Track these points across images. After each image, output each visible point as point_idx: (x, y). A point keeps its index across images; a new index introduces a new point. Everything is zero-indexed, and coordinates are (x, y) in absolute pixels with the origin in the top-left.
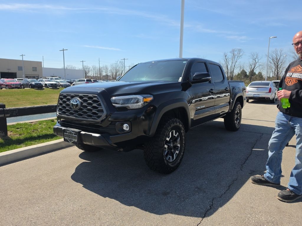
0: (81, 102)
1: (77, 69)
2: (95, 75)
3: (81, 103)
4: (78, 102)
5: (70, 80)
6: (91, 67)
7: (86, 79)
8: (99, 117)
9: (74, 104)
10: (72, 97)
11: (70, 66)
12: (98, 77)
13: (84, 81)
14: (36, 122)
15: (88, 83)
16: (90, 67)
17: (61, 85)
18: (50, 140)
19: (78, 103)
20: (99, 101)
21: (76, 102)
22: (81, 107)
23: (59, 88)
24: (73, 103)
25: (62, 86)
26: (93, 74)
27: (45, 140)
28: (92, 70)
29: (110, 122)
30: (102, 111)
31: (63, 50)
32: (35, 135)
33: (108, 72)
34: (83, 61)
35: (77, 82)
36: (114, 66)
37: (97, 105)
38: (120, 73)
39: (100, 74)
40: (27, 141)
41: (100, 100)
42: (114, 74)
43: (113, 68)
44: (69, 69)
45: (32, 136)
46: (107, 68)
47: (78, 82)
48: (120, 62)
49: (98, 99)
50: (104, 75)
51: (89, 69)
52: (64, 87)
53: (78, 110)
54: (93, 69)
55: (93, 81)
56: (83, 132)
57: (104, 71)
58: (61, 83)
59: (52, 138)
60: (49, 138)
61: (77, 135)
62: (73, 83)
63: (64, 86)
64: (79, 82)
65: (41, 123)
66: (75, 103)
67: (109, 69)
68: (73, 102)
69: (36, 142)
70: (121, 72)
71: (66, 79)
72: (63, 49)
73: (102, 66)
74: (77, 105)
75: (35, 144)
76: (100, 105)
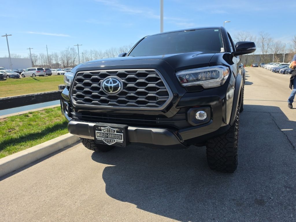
1: (22, 57)
2: (43, 64)
3: (125, 84)
4: (118, 82)
5: (17, 70)
6: (39, 55)
7: (36, 68)
8: (161, 103)
9: (111, 87)
10: (104, 76)
11: (13, 54)
12: (47, 66)
13: (35, 69)
14: (4, 118)
15: (40, 72)
16: (37, 55)
17: (7, 75)
18: (38, 141)
19: (118, 84)
20: (160, 79)
21: (114, 83)
22: (124, 90)
23: (6, 80)
24: (109, 85)
25: (9, 76)
26: (41, 63)
28: (39, 58)
29: (179, 109)
30: (166, 94)
31: (7, 36)
32: (15, 136)
33: (58, 60)
34: (30, 49)
35: (26, 72)
36: (65, 53)
37: (157, 84)
38: (72, 61)
39: (50, 62)
40: (10, 146)
41: (160, 76)
42: (66, 62)
43: (64, 55)
44: (12, 57)
45: (11, 138)
46: (57, 56)
47: (27, 72)
48: (71, 49)
49: (157, 75)
50: (54, 63)
51: (37, 57)
52: (12, 78)
53: (118, 94)
54: (41, 57)
55: (45, 70)
56: (130, 128)
57: (53, 58)
58: (8, 74)
59: (41, 138)
60: (37, 139)
61: (122, 133)
62: (22, 73)
63: (11, 77)
64: (29, 72)
65: (12, 119)
66: (113, 85)
67: (60, 57)
69: (21, 145)
70: (73, 59)
71: (12, 69)
72: (6, 34)
73: (51, 54)
74: (116, 88)
75: (22, 149)
76: (161, 84)
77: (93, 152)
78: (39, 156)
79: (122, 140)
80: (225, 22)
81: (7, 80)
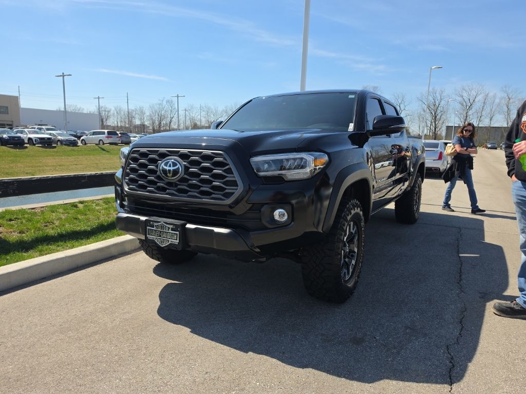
0: (185, 166)
1: (85, 112)
2: (119, 125)
3: (186, 168)
4: (179, 165)
5: (75, 132)
6: (113, 109)
7: (106, 131)
8: (228, 195)
9: (169, 171)
10: (163, 156)
11: (71, 106)
12: (125, 127)
13: (103, 133)
14: (42, 207)
15: (111, 137)
16: (111, 109)
17: (59, 140)
18: (83, 241)
19: (179, 168)
20: (228, 165)
21: (173, 166)
22: (186, 176)
23: (55, 147)
24: (167, 168)
25: (61, 142)
26: (116, 123)
27: (74, 242)
28: (114, 114)
29: (251, 205)
30: (234, 183)
31: (63, 76)
32: (51, 232)
33: (145, 119)
34: (99, 98)
35: (89, 136)
36: (156, 107)
37: (224, 171)
38: (168, 122)
39: (130, 122)
40: (42, 244)
41: (229, 161)
42: (157, 123)
43: (154, 112)
44: (70, 111)
45: (47, 235)
46: (142, 113)
47: (91, 136)
48: (168, 101)
49: (225, 159)
50: (137, 123)
51: (109, 112)
52: (65, 145)
53: (178, 181)
54: (117, 113)
55: (120, 135)
56: (189, 226)
57: (137, 116)
58: (60, 138)
59: (88, 238)
60: (82, 239)
61: (178, 231)
62: (82, 138)
63: (64, 143)
64: (94, 136)
65: (53, 209)
66: (172, 168)
67: (148, 114)
68: (166, 165)
69: (58, 246)
70: (169, 119)
71: (67, 131)
72: (63, 74)
73: (133, 108)
74: (175, 172)
75: (58, 251)
76: (229, 171)
77: (157, 262)
78: (80, 262)
79: (178, 241)
80: (433, 68)
81: (57, 148)
